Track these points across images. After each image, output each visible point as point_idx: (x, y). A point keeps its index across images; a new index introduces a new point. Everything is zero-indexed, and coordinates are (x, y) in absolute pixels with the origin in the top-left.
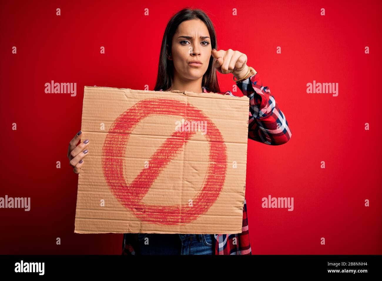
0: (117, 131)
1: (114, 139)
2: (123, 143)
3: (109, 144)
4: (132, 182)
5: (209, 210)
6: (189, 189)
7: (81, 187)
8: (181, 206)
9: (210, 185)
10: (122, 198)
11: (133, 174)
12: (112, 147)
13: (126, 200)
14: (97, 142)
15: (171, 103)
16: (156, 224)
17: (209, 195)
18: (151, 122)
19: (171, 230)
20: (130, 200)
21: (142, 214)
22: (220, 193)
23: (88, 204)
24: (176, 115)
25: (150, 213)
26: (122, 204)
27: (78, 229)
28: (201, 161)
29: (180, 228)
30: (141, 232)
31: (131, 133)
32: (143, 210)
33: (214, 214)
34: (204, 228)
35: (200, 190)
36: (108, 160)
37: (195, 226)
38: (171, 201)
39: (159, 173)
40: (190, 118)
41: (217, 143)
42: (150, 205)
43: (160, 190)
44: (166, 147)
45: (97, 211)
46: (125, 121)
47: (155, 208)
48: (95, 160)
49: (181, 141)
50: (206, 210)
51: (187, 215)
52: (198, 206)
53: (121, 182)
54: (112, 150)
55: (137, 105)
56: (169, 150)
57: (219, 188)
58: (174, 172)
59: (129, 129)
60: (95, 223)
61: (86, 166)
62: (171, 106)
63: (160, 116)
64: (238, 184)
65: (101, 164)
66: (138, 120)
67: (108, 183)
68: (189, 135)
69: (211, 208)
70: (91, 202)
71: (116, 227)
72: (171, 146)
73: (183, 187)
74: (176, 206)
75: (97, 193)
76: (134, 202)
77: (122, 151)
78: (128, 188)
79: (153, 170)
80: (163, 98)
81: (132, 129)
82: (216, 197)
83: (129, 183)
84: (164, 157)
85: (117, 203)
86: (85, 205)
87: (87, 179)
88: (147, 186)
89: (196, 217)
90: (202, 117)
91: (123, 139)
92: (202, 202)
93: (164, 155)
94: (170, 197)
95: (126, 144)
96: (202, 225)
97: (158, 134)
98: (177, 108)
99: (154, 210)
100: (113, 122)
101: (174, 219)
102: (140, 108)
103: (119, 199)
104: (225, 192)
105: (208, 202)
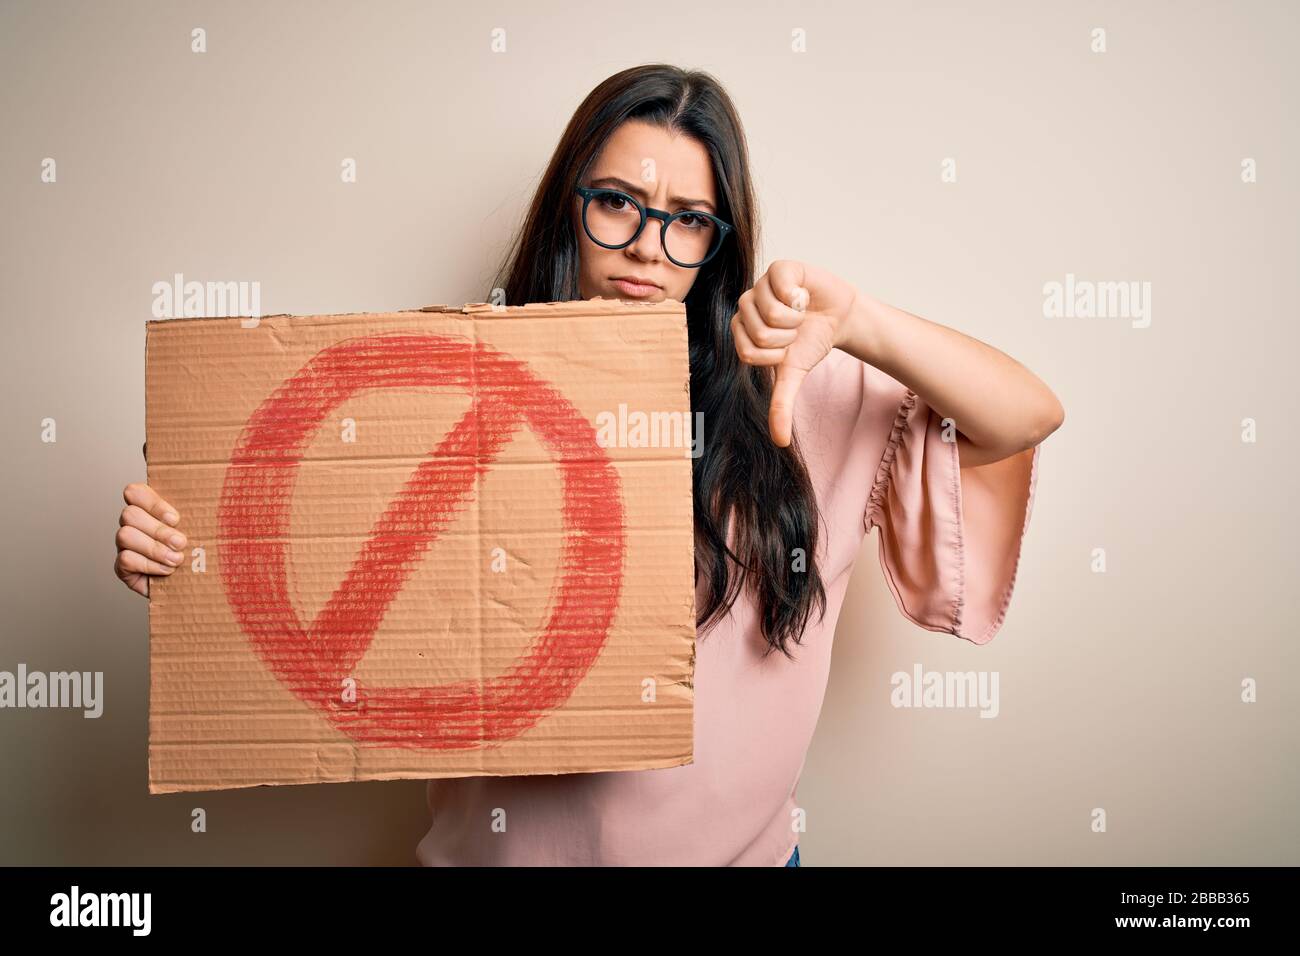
0: (257, 454)
1: (252, 482)
2: (280, 489)
3: (236, 498)
4: (319, 616)
5: (574, 694)
6: (502, 625)
7: (160, 645)
8: (480, 685)
9: (574, 608)
10: (290, 671)
11: (318, 590)
12: (248, 507)
13: (303, 677)
14: (198, 495)
15: (423, 346)
16: (404, 747)
17: (571, 644)
18: (362, 414)
19: (454, 766)
20: (314, 675)
21: (357, 719)
22: (608, 632)
23: (185, 697)
24: (441, 384)
25: (381, 714)
26: (291, 690)
27: (159, 780)
28: (535, 531)
29: (483, 758)
30: (358, 776)
31: (301, 458)
32: (360, 706)
33: (592, 704)
34: (562, 753)
35: (538, 629)
36: (236, 549)
37: (532, 748)
38: (446, 670)
39: (402, 580)
40: (488, 389)
41: (585, 465)
42: (380, 686)
43: (409, 636)
44: (417, 493)
45: (216, 717)
46: (280, 421)
47: (399, 696)
49: (465, 468)
50: (564, 694)
51: (505, 713)
52: (536, 681)
53: (283, 616)
54: (247, 517)
55: (313, 363)
56: (428, 502)
57: (602, 617)
58: (451, 572)
59: (294, 444)
60: (212, 757)
62: (423, 356)
63: (391, 394)
64: (667, 599)
65: (215, 566)
66: (323, 413)
67: (243, 625)
68: (490, 447)
69: (580, 684)
70: (195, 689)
71: (277, 765)
72: (435, 487)
73: (483, 620)
74: (465, 685)
75: (211, 659)
76: (327, 680)
77: (279, 517)
78: (305, 636)
79: (382, 571)
80: (393, 333)
81: (303, 443)
82: (598, 646)
83: (308, 618)
84: (413, 527)
85: (276, 688)
86: (176, 699)
87: (176, 616)
88: (367, 626)
89: (534, 717)
90: (528, 383)
91: (280, 479)
92: (549, 668)
93: (415, 519)
94: (442, 656)
95: (289, 493)
96: (556, 743)
97: (389, 453)
98: (443, 361)
99: (395, 702)
100: (243, 427)
101: (462, 728)
102: (324, 374)
103: (282, 675)
104: (625, 628)
105: (570, 667)
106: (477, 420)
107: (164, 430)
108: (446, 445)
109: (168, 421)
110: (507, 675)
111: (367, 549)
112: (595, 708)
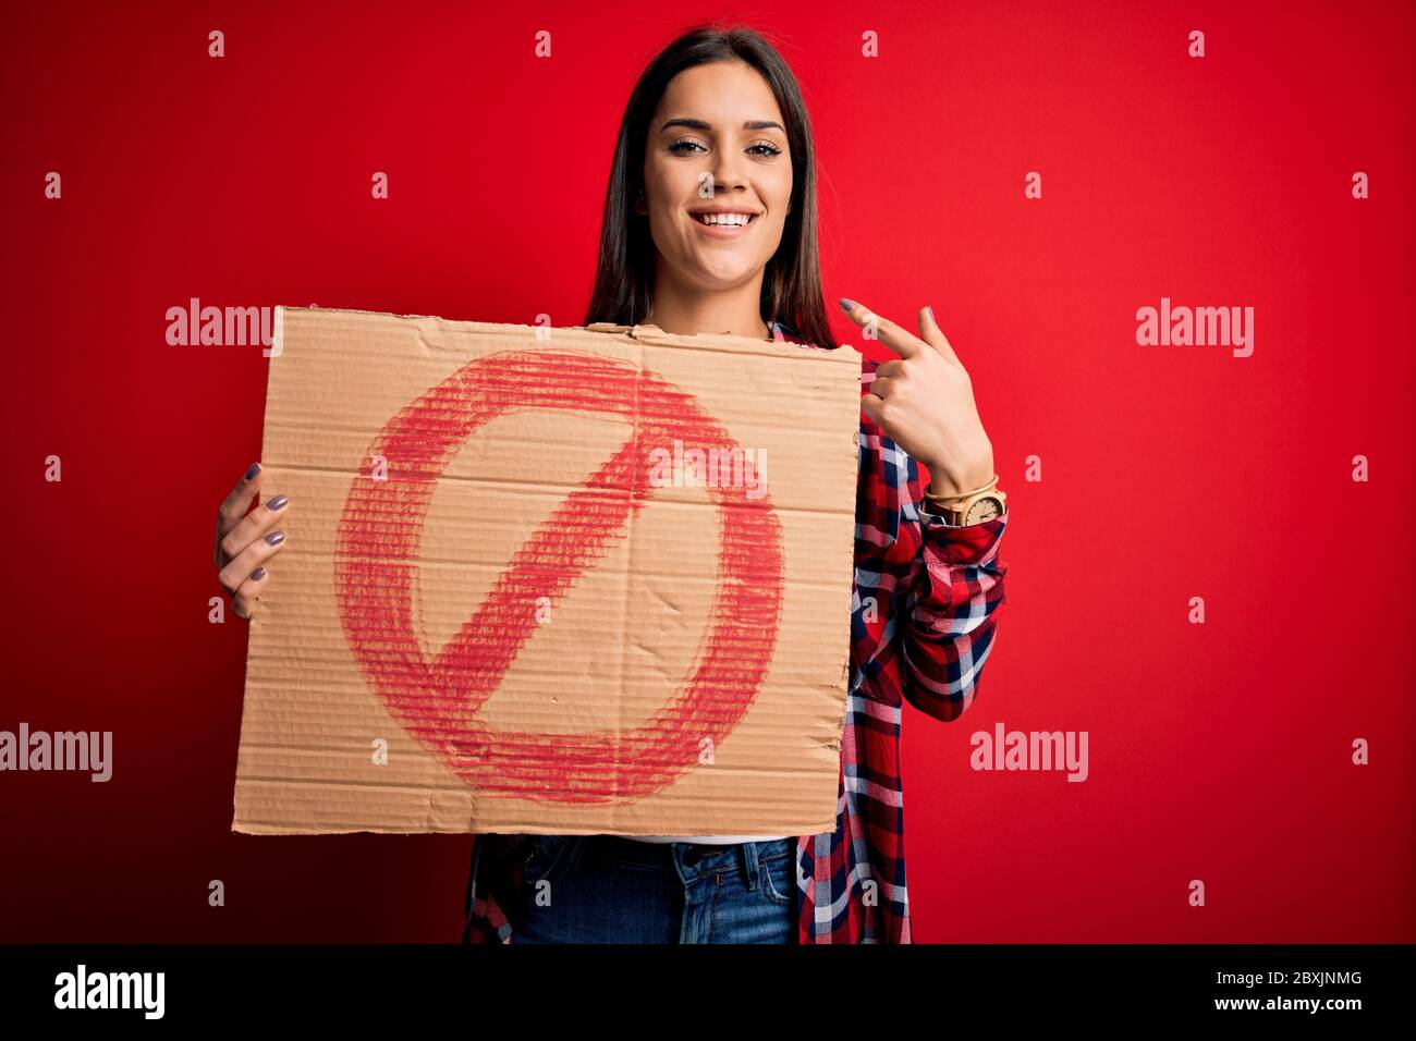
1: (381, 496)
2: (412, 507)
3: (361, 511)
4: (444, 649)
6: (647, 673)
7: (258, 668)
8: (618, 735)
9: (724, 660)
10: (406, 707)
11: (445, 620)
12: (373, 524)
13: (420, 715)
14: (317, 506)
15: (586, 368)
16: (529, 799)
17: (718, 697)
18: (513, 434)
19: (581, 822)
20: (434, 713)
21: (478, 765)
22: (758, 687)
23: (283, 729)
24: (601, 410)
25: (506, 761)
26: (407, 729)
27: (245, 818)
28: (689, 575)
29: (615, 815)
30: (474, 828)
31: (439, 475)
32: (483, 750)
33: (736, 764)
34: (700, 814)
35: (685, 679)
36: (356, 569)
37: (668, 807)
38: (582, 718)
40: (651, 420)
41: (746, 510)
42: (506, 730)
43: (543, 678)
44: (564, 525)
45: (316, 753)
46: (420, 431)
47: (527, 742)
48: (310, 569)
49: (619, 502)
51: (641, 767)
52: (677, 735)
53: (403, 647)
54: (372, 534)
55: (462, 373)
56: (576, 535)
57: (753, 671)
58: (594, 612)
59: (433, 459)
60: (309, 798)
61: (280, 589)
62: (585, 378)
63: (546, 415)
64: (821, 657)
65: (330, 585)
66: (468, 428)
67: (356, 653)
68: (647, 482)
69: (725, 742)
70: (295, 720)
71: (383, 812)
72: (585, 520)
73: (625, 666)
74: (602, 735)
75: (317, 688)
76: (450, 721)
77: (408, 538)
78: (427, 670)
79: (518, 605)
80: (555, 349)
81: (443, 459)
82: (746, 702)
83: (432, 651)
84: (558, 561)
85: (389, 726)
86: (272, 729)
87: (279, 637)
88: (498, 664)
90: (694, 419)
91: (413, 496)
92: (693, 722)
93: (560, 552)
94: (578, 702)
95: (422, 512)
96: (694, 803)
97: (537, 478)
98: (606, 385)
99: (522, 750)
101: (595, 781)
102: (473, 386)
103: (397, 711)
104: (776, 685)
105: (715, 722)
106: (634, 451)
107: (285, 430)
108: (601, 475)
109: (290, 419)
110: (647, 727)
111: (504, 580)
112: (737, 767)
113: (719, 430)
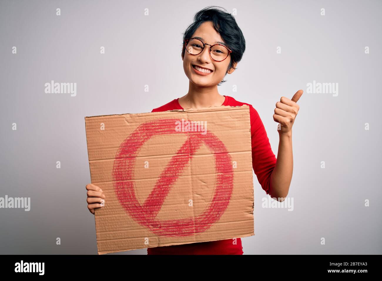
0: (123, 156)
1: (122, 164)
2: (131, 166)
3: (117, 169)
4: (145, 202)
5: (221, 218)
6: (199, 201)
8: (194, 218)
9: (220, 195)
10: (138, 218)
11: (144, 194)
12: (121, 172)
13: (141, 219)
14: (105, 169)
15: (172, 122)
16: (172, 237)
17: (219, 205)
18: (155, 143)
19: (187, 241)
20: (145, 218)
21: (158, 230)
22: (230, 201)
23: (107, 227)
24: (178, 133)
25: (165, 228)
26: (139, 223)
27: (101, 250)
28: (208, 174)
29: (196, 238)
31: (137, 156)
32: (159, 226)
33: (226, 221)
34: (218, 235)
35: (210, 201)
36: (118, 184)
37: (209, 234)
38: (184, 215)
39: (169, 190)
40: (192, 134)
41: (221, 154)
42: (165, 220)
43: (172, 206)
45: (116, 232)
46: (129, 146)
47: (170, 223)
48: (107, 186)
49: (186, 157)
50: (218, 219)
51: (201, 225)
52: (210, 216)
53: (134, 202)
54: (121, 174)
55: (139, 128)
56: (176, 167)
57: (228, 197)
58: (184, 187)
59: (134, 153)
60: (116, 243)
62: (172, 125)
63: (163, 137)
64: (246, 190)
65: (113, 189)
66: (142, 143)
67: (122, 206)
69: (222, 216)
70: (109, 224)
71: (136, 244)
72: (178, 163)
73: (193, 200)
74: (190, 218)
75: (114, 216)
76: (149, 220)
77: (131, 174)
78: (141, 207)
79: (163, 188)
80: (163, 118)
81: (137, 152)
82: (227, 205)
83: (142, 203)
84: (172, 175)
85: (134, 223)
86: (104, 227)
88: (160, 203)
89: (210, 226)
91: (130, 163)
92: (213, 212)
93: (172, 172)
94: (182, 211)
95: (134, 167)
96: (216, 232)
97: (163, 154)
99: (169, 224)
100: (118, 148)
101: (189, 230)
102: (142, 131)
103: (135, 219)
104: (235, 199)
105: (219, 211)
106: (189, 143)
107: (94, 150)
108: (180, 150)
109: (94, 147)
110: (201, 215)
111: (158, 182)
112: (226, 222)
113: (211, 134)
